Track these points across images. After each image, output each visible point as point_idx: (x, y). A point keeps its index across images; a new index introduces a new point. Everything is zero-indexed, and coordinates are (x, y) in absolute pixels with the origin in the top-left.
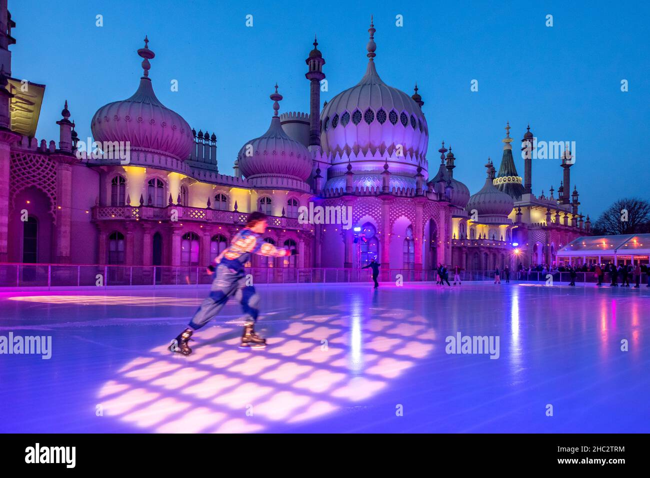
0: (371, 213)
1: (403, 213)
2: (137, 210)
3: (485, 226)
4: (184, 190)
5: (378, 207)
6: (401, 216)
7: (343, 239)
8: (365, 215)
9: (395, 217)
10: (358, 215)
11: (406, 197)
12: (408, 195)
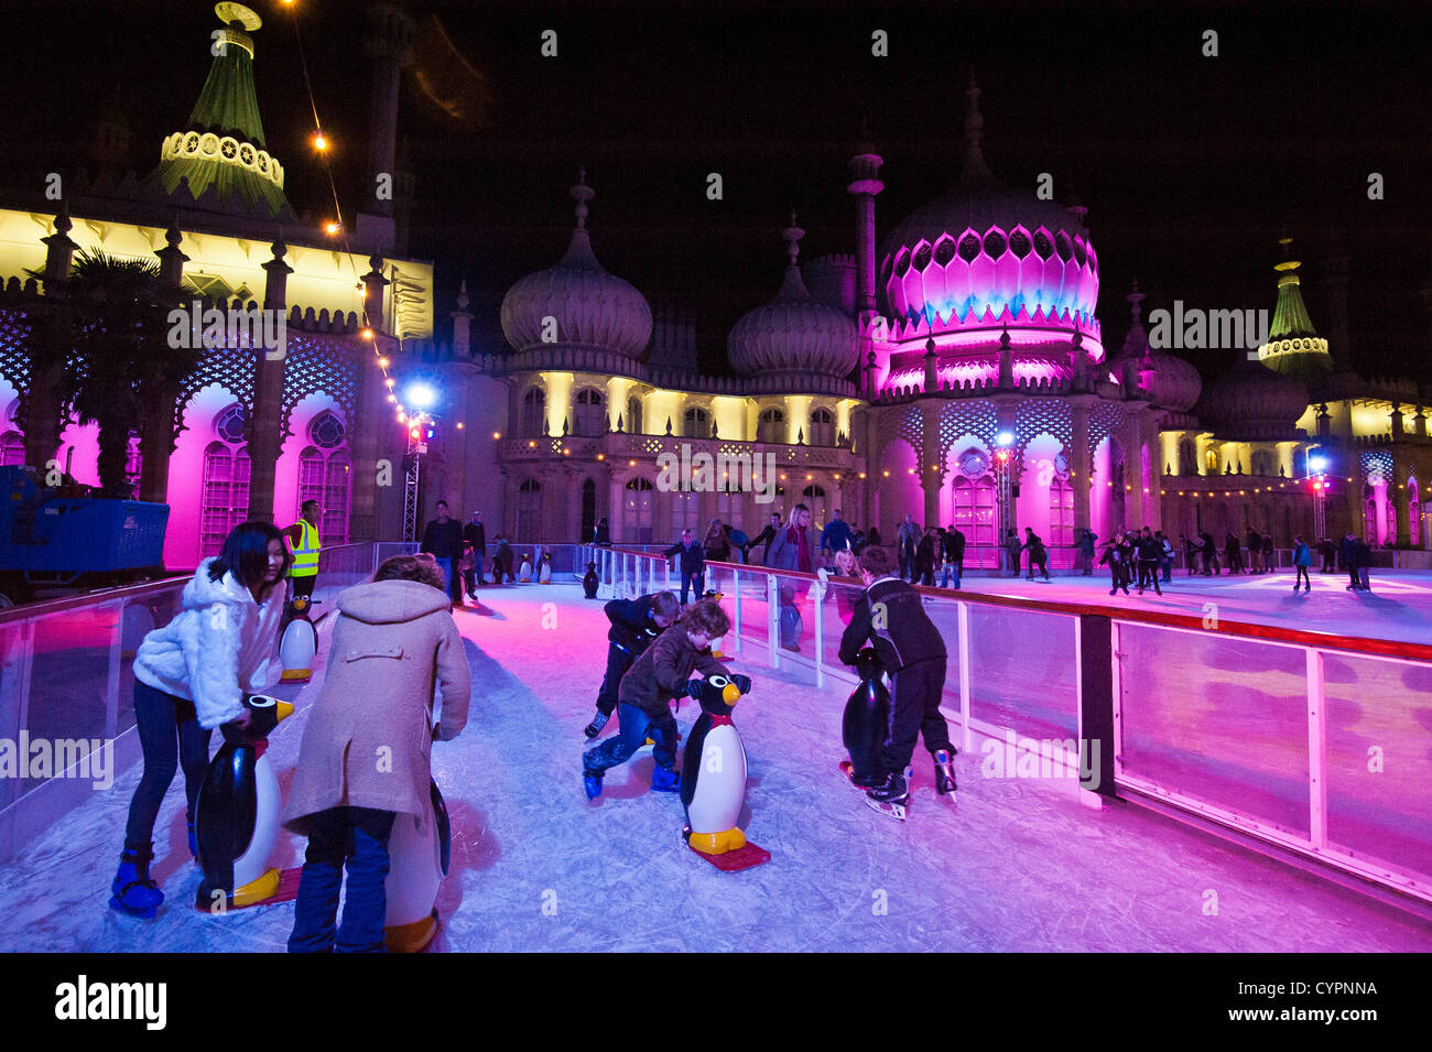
0: (975, 430)
1: (1045, 426)
2: (559, 443)
3: (1241, 444)
4: (635, 408)
5: (991, 418)
6: (1040, 433)
7: (920, 482)
8: (963, 434)
9: (1027, 436)
10: (950, 435)
11: (1051, 395)
12: (1055, 391)
